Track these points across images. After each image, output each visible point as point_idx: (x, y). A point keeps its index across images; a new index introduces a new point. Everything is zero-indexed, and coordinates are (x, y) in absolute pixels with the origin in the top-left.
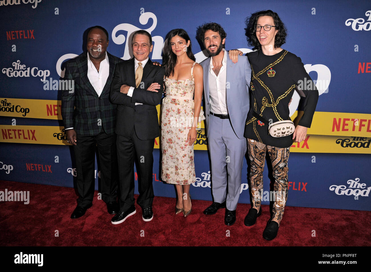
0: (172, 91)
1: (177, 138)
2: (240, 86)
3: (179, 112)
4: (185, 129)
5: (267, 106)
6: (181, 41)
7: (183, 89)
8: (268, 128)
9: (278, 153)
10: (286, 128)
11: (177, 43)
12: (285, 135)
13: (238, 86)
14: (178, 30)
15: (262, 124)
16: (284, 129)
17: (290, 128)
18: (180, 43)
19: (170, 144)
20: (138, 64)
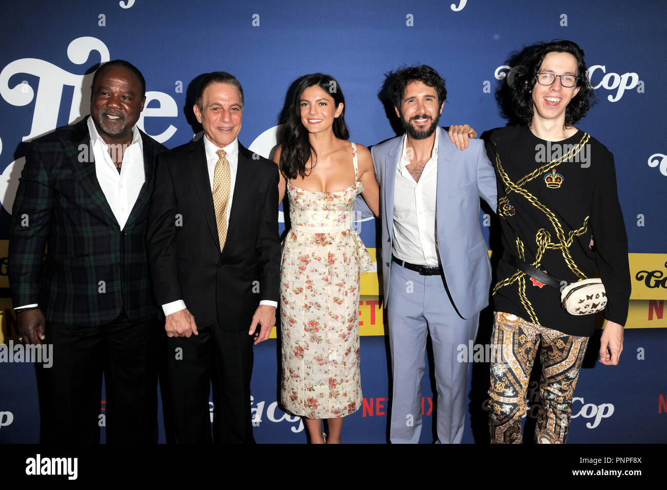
0: (315, 217)
1: (330, 317)
2: (466, 204)
3: (331, 260)
4: (346, 295)
5: (548, 247)
6: (324, 99)
7: (340, 209)
9: (572, 348)
11: (313, 103)
13: (462, 202)
18: (322, 104)
19: (314, 332)
20: (218, 153)
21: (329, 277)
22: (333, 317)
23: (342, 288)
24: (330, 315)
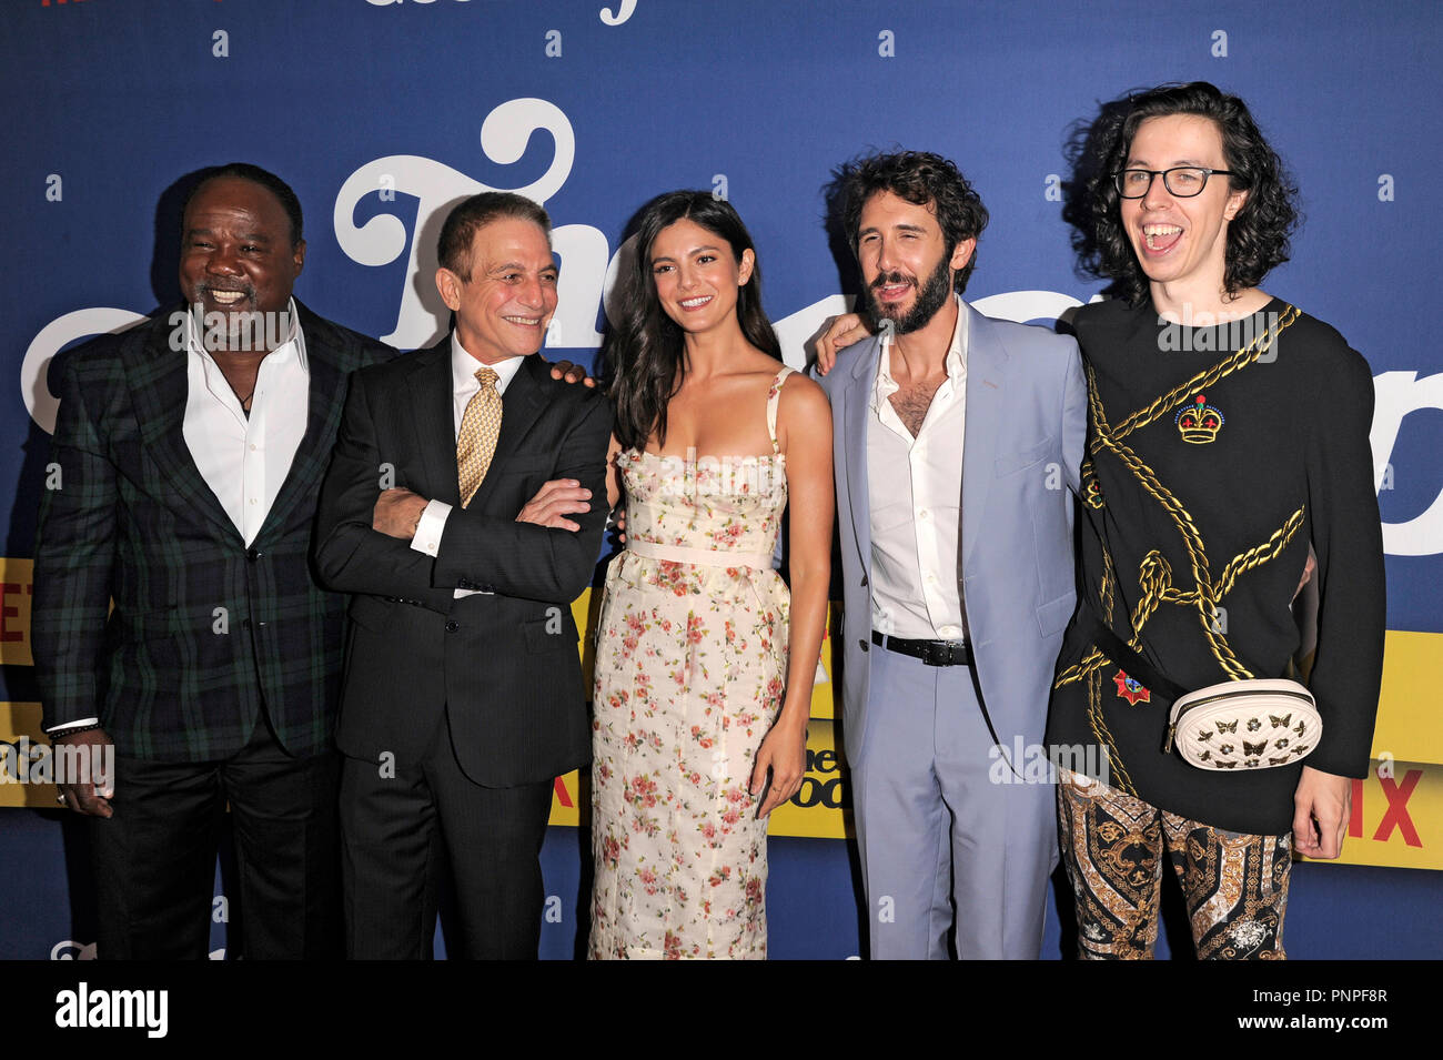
0: (665, 520)
1: (682, 774)
2: (1033, 492)
3: (693, 630)
4: (725, 726)
5: (1165, 599)
6: (707, 247)
7: (724, 507)
8: (1168, 719)
9: (1223, 862)
10: (1266, 723)
11: (684, 260)
12: (1264, 762)
14: (688, 197)
15: (1138, 695)
16: (1254, 725)
17: (1294, 723)
18: (704, 260)
19: (643, 806)
20: (478, 376)
21: (687, 674)
22: (688, 777)
23: (715, 708)
24: (683, 770)
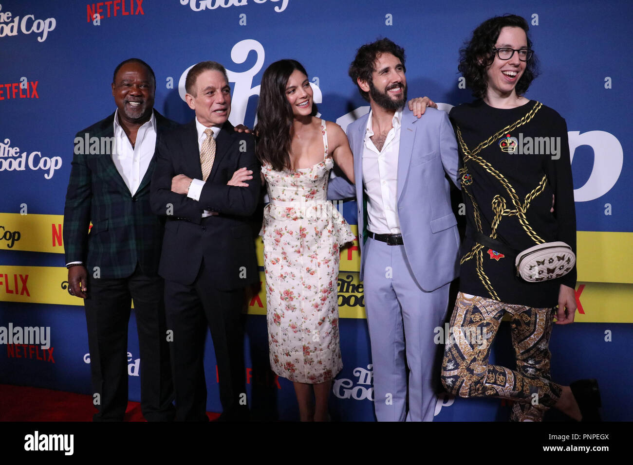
3: (302, 233)
9: (538, 320)
15: (500, 256)
19: (289, 301)
20: (205, 132)
22: (306, 287)
24: (304, 285)
